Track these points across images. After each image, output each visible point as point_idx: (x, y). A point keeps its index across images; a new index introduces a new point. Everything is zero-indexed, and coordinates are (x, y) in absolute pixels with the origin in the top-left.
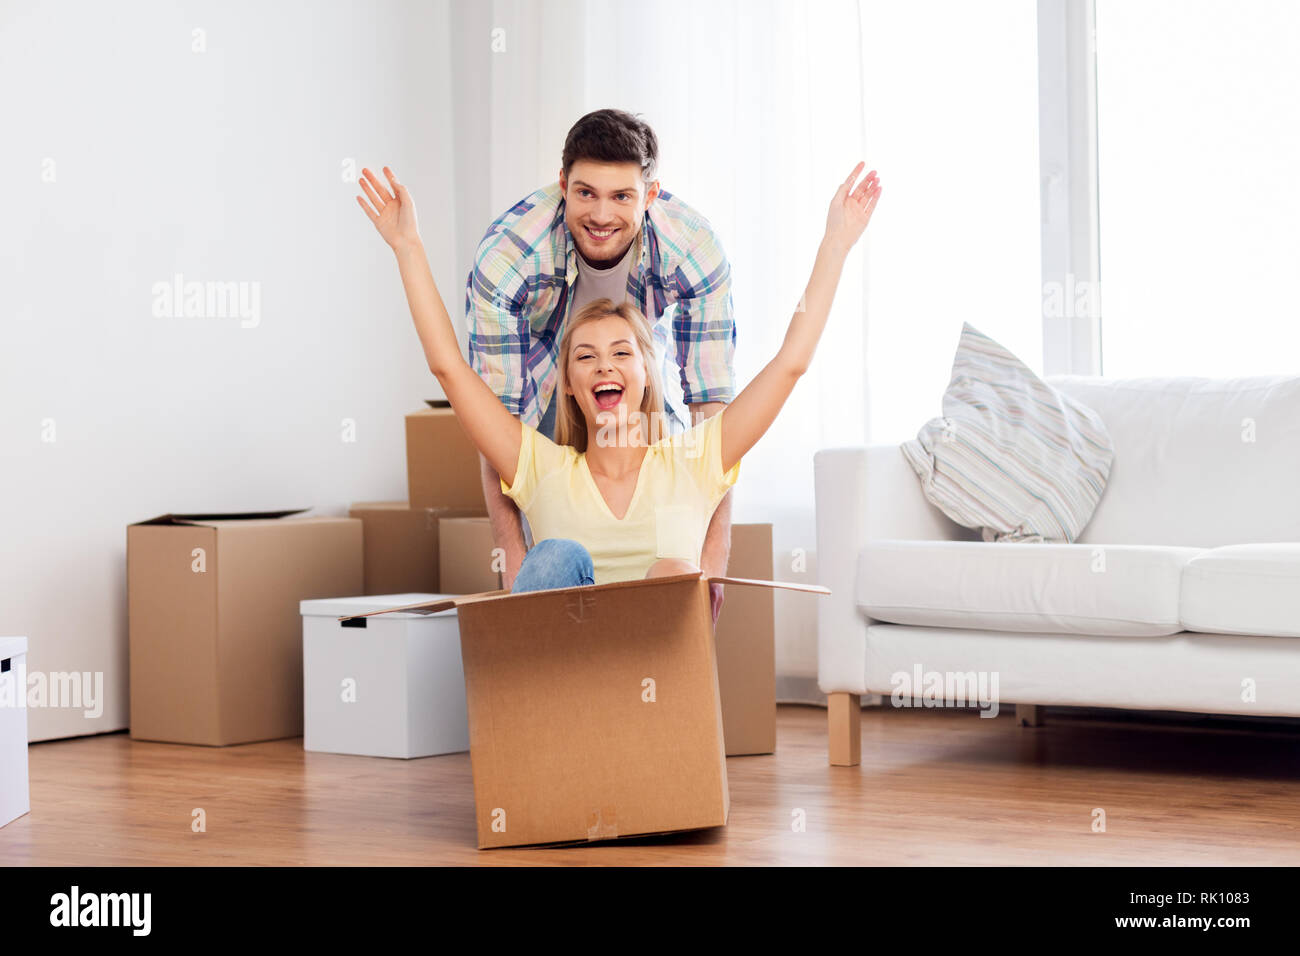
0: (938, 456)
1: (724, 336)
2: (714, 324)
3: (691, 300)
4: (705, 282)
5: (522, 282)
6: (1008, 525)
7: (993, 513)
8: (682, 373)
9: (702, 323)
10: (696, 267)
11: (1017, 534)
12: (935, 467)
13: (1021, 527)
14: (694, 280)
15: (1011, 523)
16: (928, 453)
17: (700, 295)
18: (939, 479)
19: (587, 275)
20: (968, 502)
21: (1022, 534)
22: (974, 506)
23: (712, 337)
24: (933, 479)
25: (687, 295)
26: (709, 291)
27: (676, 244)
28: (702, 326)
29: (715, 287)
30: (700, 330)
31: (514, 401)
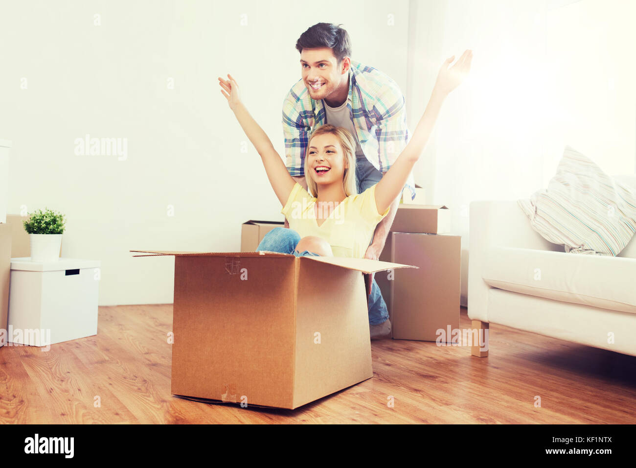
0: (538, 207)
1: (399, 139)
2: (392, 133)
3: (381, 121)
4: (388, 112)
5: (299, 115)
6: (575, 244)
7: (567, 237)
8: (379, 156)
9: (386, 132)
10: (383, 105)
11: (580, 249)
12: (536, 211)
13: (583, 245)
14: (382, 111)
15: (577, 243)
16: (533, 205)
17: (386, 118)
18: (538, 218)
19: (330, 111)
20: (553, 230)
21: (583, 249)
22: (556, 233)
23: (392, 139)
24: (535, 218)
25: (380, 118)
26: (390, 116)
27: (369, 94)
28: (386, 133)
29: (393, 114)
30: (386, 136)
31: (297, 169)
